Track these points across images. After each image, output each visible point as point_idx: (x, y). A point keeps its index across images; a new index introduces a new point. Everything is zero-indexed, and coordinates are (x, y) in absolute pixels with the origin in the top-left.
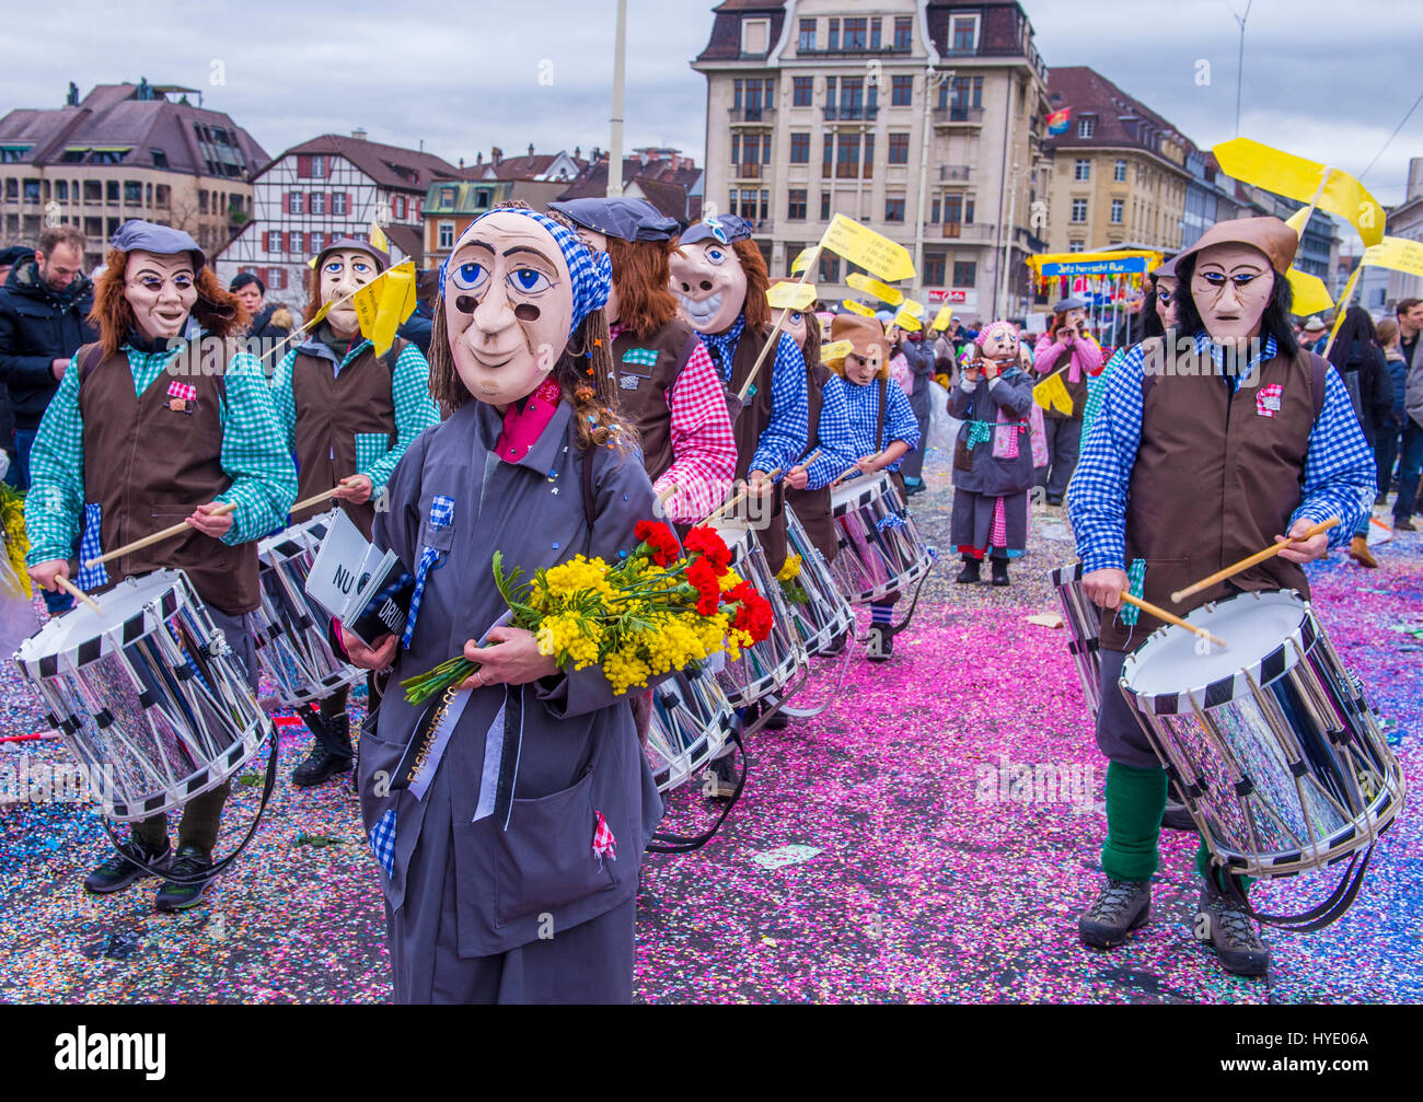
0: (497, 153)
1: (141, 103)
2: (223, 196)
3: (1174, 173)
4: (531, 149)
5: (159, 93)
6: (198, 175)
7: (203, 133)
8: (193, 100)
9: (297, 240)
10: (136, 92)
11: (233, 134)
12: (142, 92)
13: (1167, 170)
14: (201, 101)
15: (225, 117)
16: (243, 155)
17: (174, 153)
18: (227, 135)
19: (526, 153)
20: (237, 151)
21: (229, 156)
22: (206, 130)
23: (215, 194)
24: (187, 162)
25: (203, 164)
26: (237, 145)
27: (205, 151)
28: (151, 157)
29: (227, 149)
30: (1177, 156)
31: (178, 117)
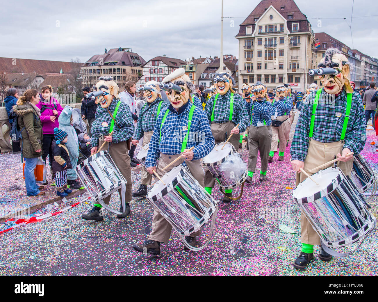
0: (193, 58)
1: (120, 52)
2: (137, 70)
4: (201, 57)
5: (123, 50)
6: (131, 66)
7: (132, 58)
8: (130, 51)
10: (118, 50)
12: (120, 50)
14: (132, 51)
15: (136, 54)
16: (140, 61)
17: (126, 62)
18: (137, 58)
19: (200, 58)
20: (139, 61)
21: (137, 62)
22: (133, 57)
23: (135, 70)
24: (129, 64)
25: (132, 64)
26: (139, 60)
27: (133, 61)
28: (122, 63)
29: (137, 61)
30: (346, 51)
31: (127, 54)
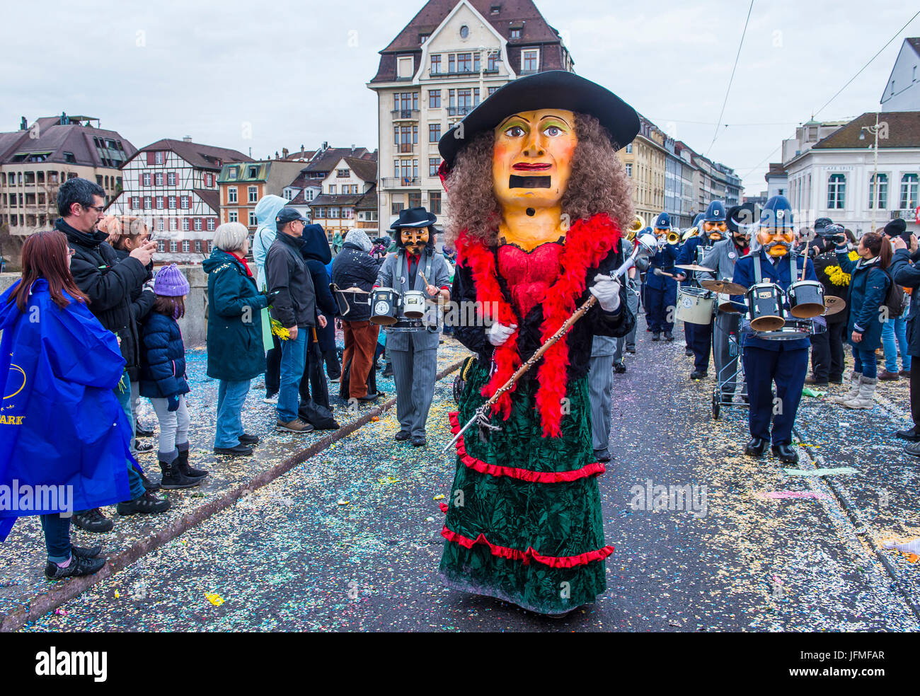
0: (285, 151)
1: (62, 126)
2: (112, 178)
3: (659, 149)
4: (303, 148)
5: (75, 121)
6: (95, 166)
7: (99, 143)
8: (94, 124)
10: (59, 121)
11: (120, 143)
12: (63, 120)
14: (99, 124)
15: (115, 133)
16: (126, 154)
17: (80, 153)
18: (117, 144)
20: (122, 152)
21: (116, 155)
22: (102, 141)
23: (107, 178)
24: (88, 159)
25: (99, 160)
26: (122, 149)
27: (100, 153)
28: (66, 157)
29: (116, 152)
31: (83, 134)
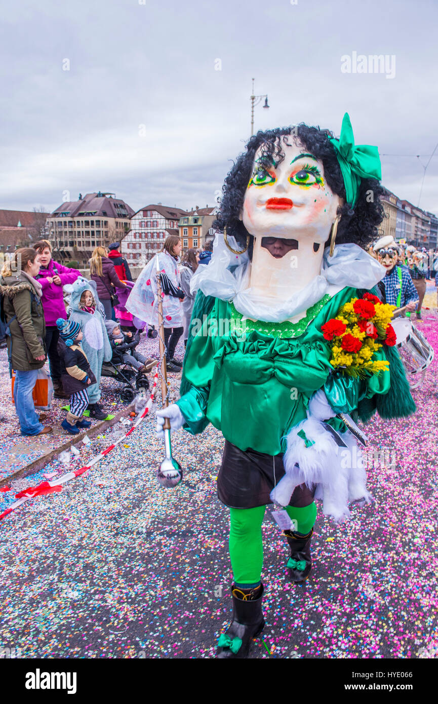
0: (197, 207)
1: (99, 198)
2: (122, 223)
3: (393, 207)
5: (104, 195)
6: (115, 218)
7: (116, 206)
8: (113, 196)
9: (143, 235)
10: (97, 195)
12: (100, 195)
13: (392, 206)
14: (115, 197)
15: (122, 201)
16: (127, 211)
17: (108, 212)
18: (123, 206)
19: (206, 207)
21: (123, 212)
23: (120, 223)
24: (112, 214)
25: (117, 214)
26: (125, 209)
27: (117, 211)
28: (102, 213)
29: (123, 210)
30: (394, 202)
31: (109, 202)
